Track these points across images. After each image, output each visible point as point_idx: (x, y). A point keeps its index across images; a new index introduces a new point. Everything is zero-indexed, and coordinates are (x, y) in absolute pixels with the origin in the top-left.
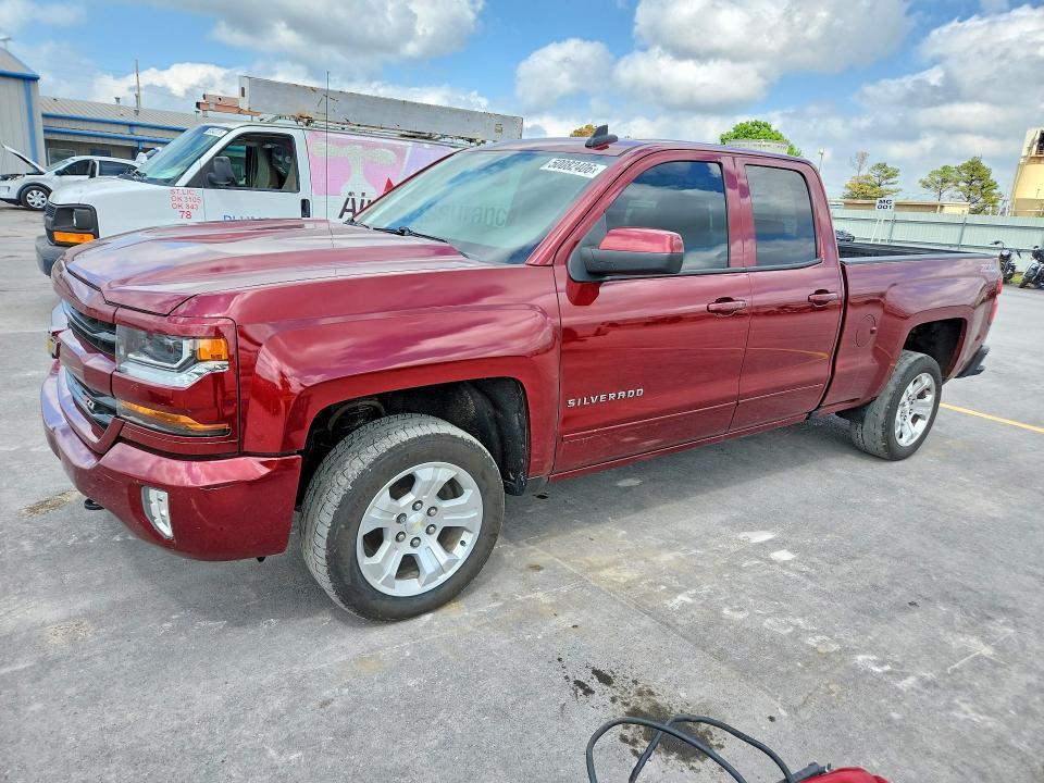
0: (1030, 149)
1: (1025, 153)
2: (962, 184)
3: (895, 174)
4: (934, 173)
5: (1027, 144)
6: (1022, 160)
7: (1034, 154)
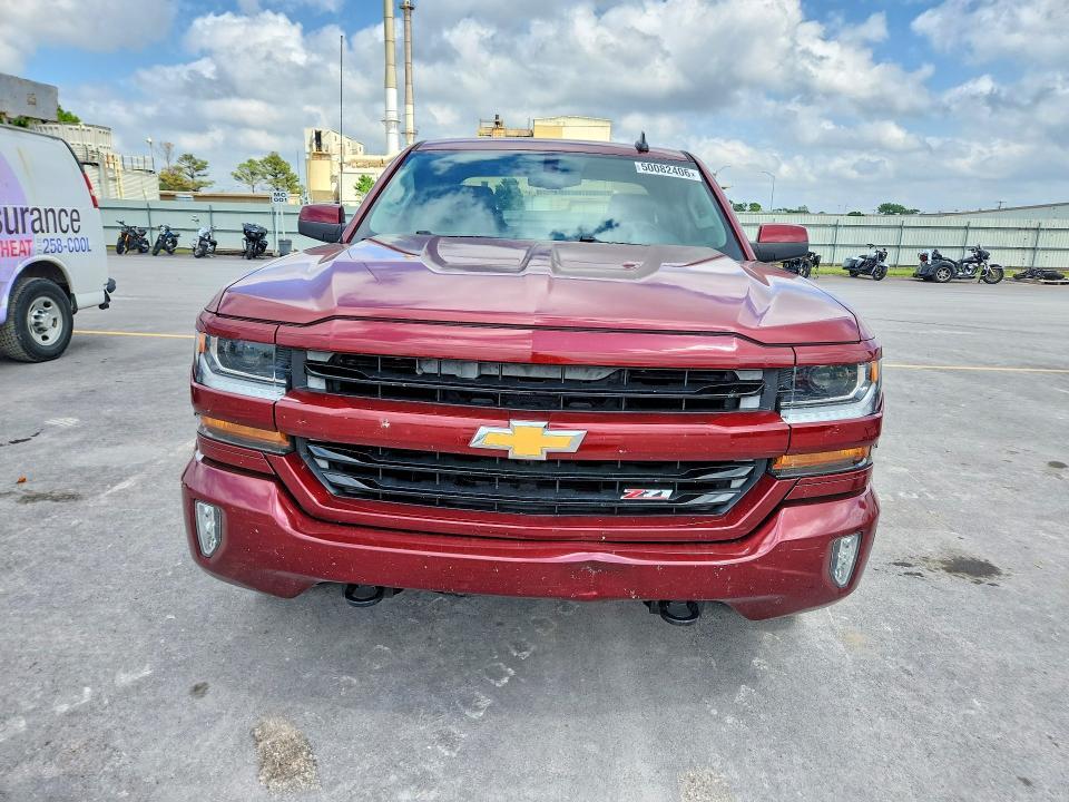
0: (311, 146)
1: (308, 150)
2: (270, 177)
3: (203, 166)
4: (241, 166)
5: (307, 141)
6: (308, 157)
7: (315, 151)
